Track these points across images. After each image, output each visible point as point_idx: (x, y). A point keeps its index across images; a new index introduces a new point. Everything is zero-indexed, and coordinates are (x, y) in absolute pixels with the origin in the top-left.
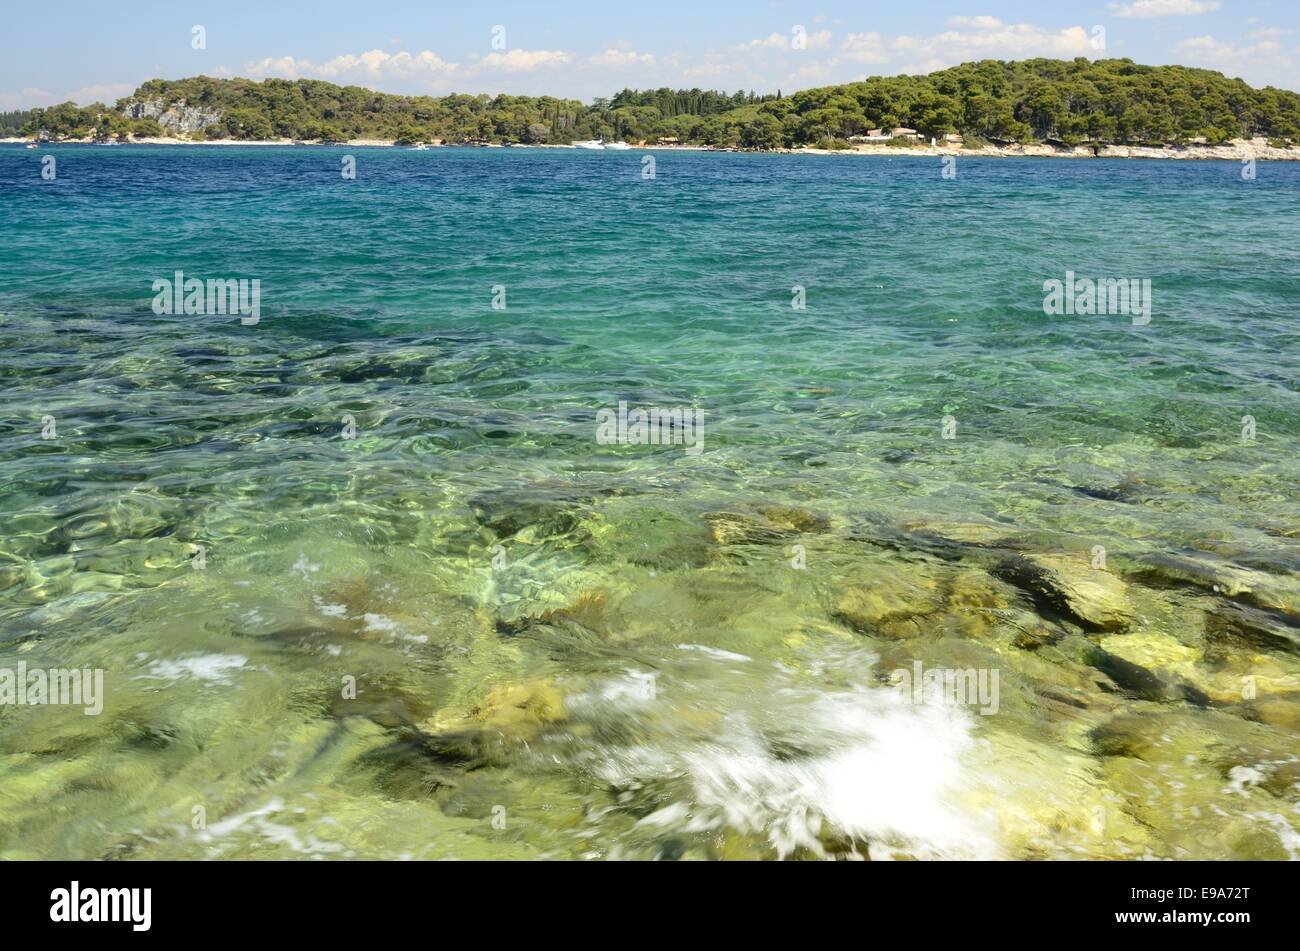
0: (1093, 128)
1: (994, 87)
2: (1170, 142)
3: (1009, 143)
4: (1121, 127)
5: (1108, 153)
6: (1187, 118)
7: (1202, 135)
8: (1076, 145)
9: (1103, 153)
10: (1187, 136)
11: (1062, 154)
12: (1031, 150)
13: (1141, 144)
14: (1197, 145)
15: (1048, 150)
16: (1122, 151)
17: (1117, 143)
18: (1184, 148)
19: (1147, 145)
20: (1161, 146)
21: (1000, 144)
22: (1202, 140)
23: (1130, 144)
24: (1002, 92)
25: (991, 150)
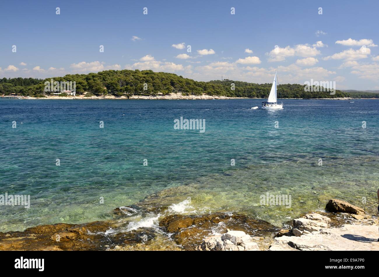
0: (126, 90)
1: (103, 78)
2: (151, 94)
3: (100, 95)
4: (136, 90)
5: (132, 98)
6: (156, 87)
7: (161, 92)
8: (121, 95)
9: (131, 98)
10: (156, 92)
11: (117, 98)
12: (107, 97)
13: (142, 95)
14: (160, 95)
15: (113, 97)
16: (136, 97)
17: (135, 95)
18: (155, 96)
19: (144, 95)
20: (148, 96)
21: (98, 95)
22: (162, 94)
23: (139, 95)
24: (106, 79)
25: (94, 97)
